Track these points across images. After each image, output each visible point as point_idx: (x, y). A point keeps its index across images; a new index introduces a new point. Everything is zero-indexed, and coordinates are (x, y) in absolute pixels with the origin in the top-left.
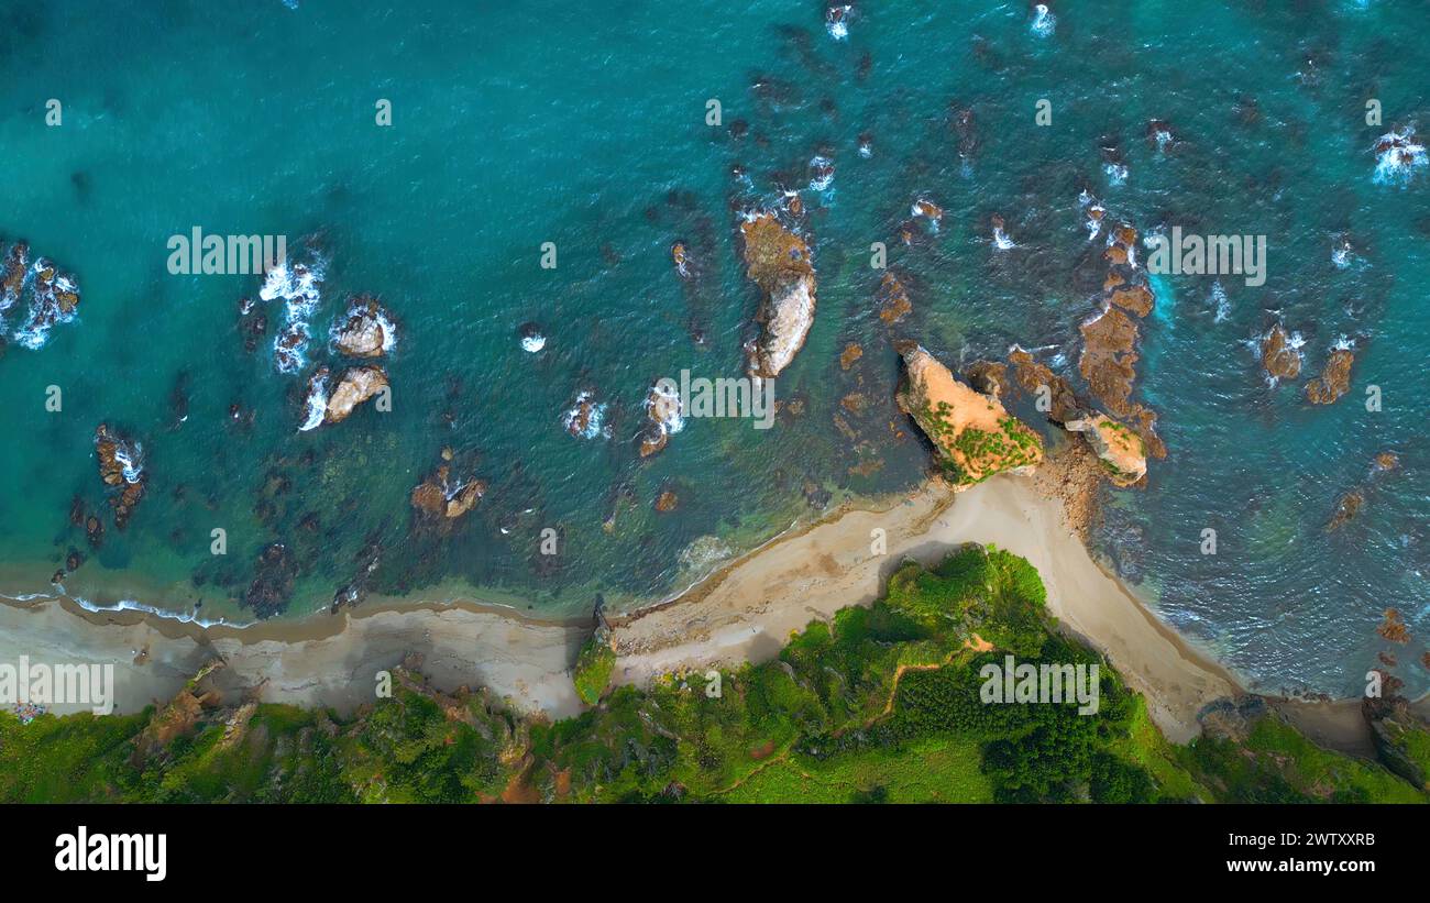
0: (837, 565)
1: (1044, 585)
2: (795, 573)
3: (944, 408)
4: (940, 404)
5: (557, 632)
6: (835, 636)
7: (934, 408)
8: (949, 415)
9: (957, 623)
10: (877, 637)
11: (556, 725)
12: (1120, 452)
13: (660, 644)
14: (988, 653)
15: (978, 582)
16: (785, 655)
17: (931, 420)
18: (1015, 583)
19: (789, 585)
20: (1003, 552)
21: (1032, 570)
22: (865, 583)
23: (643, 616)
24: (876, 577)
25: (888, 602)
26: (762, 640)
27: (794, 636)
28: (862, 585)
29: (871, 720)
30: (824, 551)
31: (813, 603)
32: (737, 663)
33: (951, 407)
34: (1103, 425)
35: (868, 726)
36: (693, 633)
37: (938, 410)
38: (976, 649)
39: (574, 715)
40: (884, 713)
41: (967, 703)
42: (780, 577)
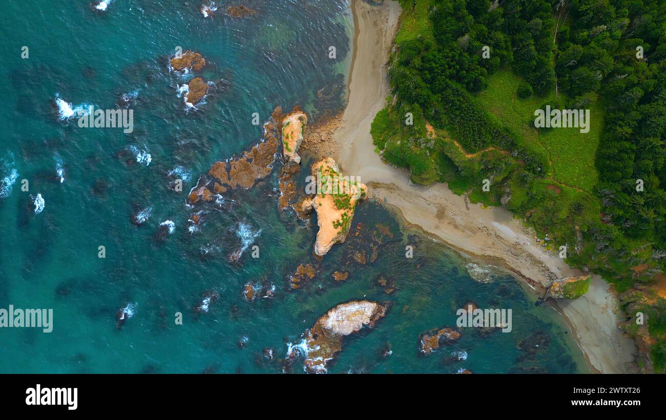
0: (438, 211)
1: (376, 116)
2: (456, 227)
3: (337, 225)
4: (336, 228)
5: (568, 312)
6: (471, 188)
7: (340, 229)
8: (338, 221)
9: (429, 148)
10: (458, 171)
11: (610, 282)
12: (296, 134)
13: (536, 262)
14: (431, 125)
15: (401, 148)
16: (498, 203)
17: (346, 226)
18: (385, 130)
19: (464, 225)
20: (375, 144)
21: (373, 126)
22: (437, 193)
23: (529, 279)
24: (429, 190)
25: (438, 179)
26: (498, 219)
27: (485, 206)
28: (439, 194)
29: (503, 152)
30: (436, 221)
31: (464, 209)
32: (518, 222)
33: (334, 222)
34: (289, 150)
35: (507, 152)
36: (519, 251)
37: (339, 227)
38: (433, 131)
39: (599, 277)
40: (494, 149)
41: (463, 119)
42: (463, 232)
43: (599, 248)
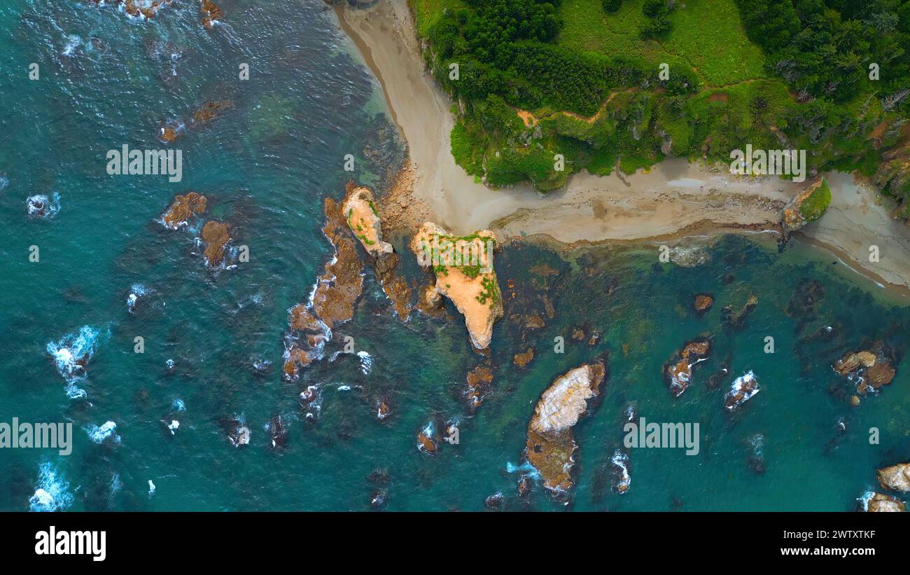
0: (594, 210)
1: (450, 139)
2: (627, 214)
3: (482, 299)
4: (484, 303)
5: (824, 237)
6: (617, 158)
7: (489, 302)
8: (482, 293)
9: (538, 140)
10: (589, 147)
11: (851, 171)
12: (367, 219)
13: (749, 200)
14: (524, 110)
15: (505, 161)
16: (660, 157)
17: (494, 294)
18: (471, 150)
19: (635, 207)
20: (470, 174)
21: (454, 153)
22: (579, 188)
23: (752, 225)
24: (568, 190)
25: (572, 171)
26: (671, 175)
27: (647, 169)
28: (583, 188)
29: (629, 91)
30: (599, 222)
31: (623, 187)
32: (698, 165)
33: (477, 298)
34: (372, 243)
35: (634, 88)
36: (720, 199)
37: (487, 299)
38: (530, 115)
39: (834, 172)
40: (617, 93)
41: (558, 79)
42: (640, 216)
43: (814, 137)
